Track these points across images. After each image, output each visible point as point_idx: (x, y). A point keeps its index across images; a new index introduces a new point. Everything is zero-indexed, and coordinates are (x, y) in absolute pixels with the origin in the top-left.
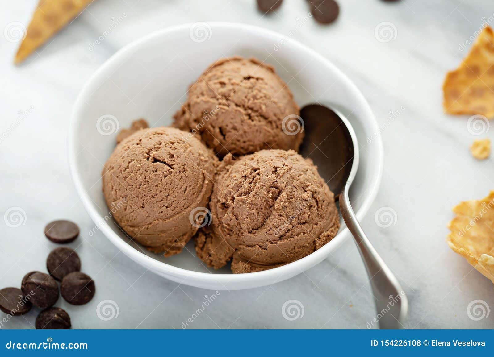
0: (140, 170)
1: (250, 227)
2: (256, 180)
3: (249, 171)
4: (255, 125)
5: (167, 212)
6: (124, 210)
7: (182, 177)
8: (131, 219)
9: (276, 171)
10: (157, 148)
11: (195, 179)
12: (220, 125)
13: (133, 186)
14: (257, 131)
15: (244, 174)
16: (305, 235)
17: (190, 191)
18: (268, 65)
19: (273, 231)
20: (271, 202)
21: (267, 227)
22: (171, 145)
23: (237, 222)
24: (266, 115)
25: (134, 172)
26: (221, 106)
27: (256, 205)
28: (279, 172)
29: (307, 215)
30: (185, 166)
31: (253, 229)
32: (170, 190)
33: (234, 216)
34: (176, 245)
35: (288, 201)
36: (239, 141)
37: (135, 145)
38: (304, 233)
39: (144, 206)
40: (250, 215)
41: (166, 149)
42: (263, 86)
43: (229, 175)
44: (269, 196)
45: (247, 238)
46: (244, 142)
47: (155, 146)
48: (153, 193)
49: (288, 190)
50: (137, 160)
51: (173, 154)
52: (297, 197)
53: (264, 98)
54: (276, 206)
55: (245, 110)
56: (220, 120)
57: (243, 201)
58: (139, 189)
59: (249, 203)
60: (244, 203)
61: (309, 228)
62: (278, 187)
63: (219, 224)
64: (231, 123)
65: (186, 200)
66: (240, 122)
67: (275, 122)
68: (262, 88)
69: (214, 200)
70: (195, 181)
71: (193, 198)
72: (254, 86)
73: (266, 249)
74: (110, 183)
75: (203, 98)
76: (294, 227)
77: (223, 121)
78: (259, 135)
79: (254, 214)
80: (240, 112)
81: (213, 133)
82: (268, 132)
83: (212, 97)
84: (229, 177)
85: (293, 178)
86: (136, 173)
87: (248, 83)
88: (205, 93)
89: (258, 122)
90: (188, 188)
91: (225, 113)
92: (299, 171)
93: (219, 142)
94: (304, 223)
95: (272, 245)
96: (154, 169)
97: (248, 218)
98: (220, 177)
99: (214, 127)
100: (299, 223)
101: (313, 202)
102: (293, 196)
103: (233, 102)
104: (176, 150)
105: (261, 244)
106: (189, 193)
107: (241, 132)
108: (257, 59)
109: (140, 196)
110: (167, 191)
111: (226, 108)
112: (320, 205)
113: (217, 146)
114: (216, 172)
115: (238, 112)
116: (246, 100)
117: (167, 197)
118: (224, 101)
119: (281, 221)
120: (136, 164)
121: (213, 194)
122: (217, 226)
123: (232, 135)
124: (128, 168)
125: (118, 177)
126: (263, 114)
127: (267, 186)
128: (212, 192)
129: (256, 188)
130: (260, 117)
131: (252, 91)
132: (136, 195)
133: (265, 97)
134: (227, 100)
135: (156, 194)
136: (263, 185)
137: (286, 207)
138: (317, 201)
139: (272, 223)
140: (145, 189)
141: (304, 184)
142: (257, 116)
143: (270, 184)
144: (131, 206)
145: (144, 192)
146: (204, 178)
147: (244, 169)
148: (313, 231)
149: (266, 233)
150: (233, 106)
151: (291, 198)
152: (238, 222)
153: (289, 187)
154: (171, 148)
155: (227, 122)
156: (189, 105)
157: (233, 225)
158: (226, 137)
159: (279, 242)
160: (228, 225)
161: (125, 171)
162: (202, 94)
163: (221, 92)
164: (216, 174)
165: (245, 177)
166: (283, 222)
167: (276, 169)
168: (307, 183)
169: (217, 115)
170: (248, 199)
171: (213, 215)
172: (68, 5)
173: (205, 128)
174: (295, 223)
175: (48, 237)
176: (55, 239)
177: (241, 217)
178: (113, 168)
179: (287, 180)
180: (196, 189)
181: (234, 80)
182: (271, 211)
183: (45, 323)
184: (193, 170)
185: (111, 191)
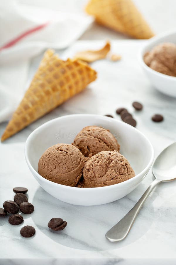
0: (54, 154)
3: (99, 155)
4: (102, 145)
5: (65, 170)
6: (47, 171)
7: (72, 157)
11: (77, 159)
12: (87, 145)
13: (51, 160)
14: (103, 148)
15: (97, 156)
17: (75, 163)
18: (107, 129)
19: (109, 176)
20: (108, 165)
21: (106, 174)
22: (67, 146)
23: (94, 174)
24: (106, 142)
25: (52, 155)
26: (88, 138)
27: (102, 166)
30: (73, 153)
31: (101, 177)
32: (66, 161)
33: (93, 172)
36: (95, 151)
37: (53, 147)
38: (122, 178)
39: (56, 168)
41: (65, 147)
43: (91, 159)
45: (98, 181)
47: (61, 147)
48: (60, 162)
49: (115, 161)
51: (68, 149)
52: (119, 164)
54: (110, 166)
55: (98, 139)
56: (88, 143)
58: (54, 161)
59: (99, 165)
60: (97, 165)
61: (124, 176)
62: (111, 159)
64: (92, 144)
65: (73, 166)
66: (96, 143)
67: (110, 146)
69: (84, 169)
71: (76, 166)
73: (106, 184)
74: (42, 163)
77: (89, 143)
78: (103, 150)
79: (101, 170)
80: (96, 140)
81: (84, 149)
85: (117, 157)
90: (74, 161)
91: (90, 140)
93: (87, 152)
94: (122, 175)
95: (109, 181)
96: (60, 153)
97: (99, 172)
99: (85, 146)
100: (119, 174)
101: (126, 168)
102: (117, 163)
105: (104, 182)
107: (96, 148)
111: (90, 138)
112: (128, 169)
113: (86, 154)
117: (65, 164)
118: (89, 136)
120: (53, 152)
121: (84, 168)
122: (86, 179)
123: (92, 149)
124: (49, 154)
125: (45, 159)
132: (53, 163)
136: (105, 159)
137: (114, 166)
138: (127, 168)
139: (109, 172)
140: (56, 161)
142: (103, 142)
143: (108, 158)
144: (50, 169)
146: (81, 160)
149: (106, 177)
150: (93, 138)
155: (90, 144)
156: (75, 142)
158: (90, 150)
159: (111, 180)
160: (91, 177)
164: (86, 162)
165: (98, 157)
166: (113, 172)
167: (110, 154)
168: (123, 160)
169: (86, 141)
170: (99, 164)
171: (84, 175)
172: (25, 120)
173: (81, 147)
174: (118, 174)
175: (15, 191)
176: (18, 191)
177: (96, 172)
178: (43, 156)
179: (115, 157)
180: (77, 163)
181: (93, 129)
182: (108, 169)
183: (13, 218)
184: (76, 155)
185: (42, 166)
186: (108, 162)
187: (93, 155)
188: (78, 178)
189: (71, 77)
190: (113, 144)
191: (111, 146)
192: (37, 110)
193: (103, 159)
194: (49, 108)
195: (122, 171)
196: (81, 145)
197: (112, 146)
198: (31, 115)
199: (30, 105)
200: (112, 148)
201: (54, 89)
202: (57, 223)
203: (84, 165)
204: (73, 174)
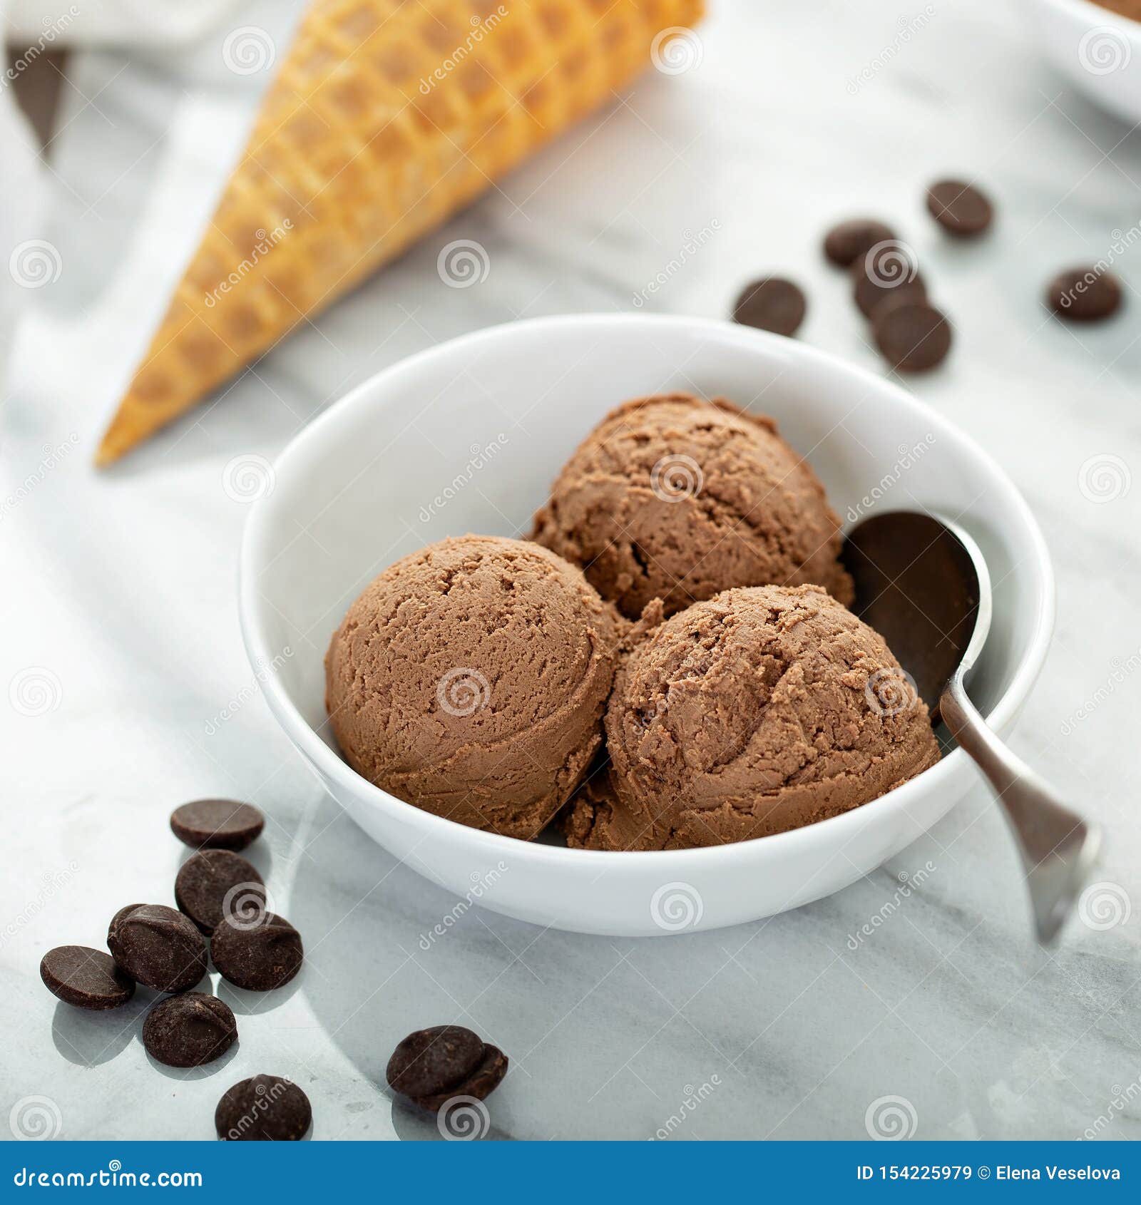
0: (425, 617)
1: (709, 757)
2: (724, 640)
3: (707, 620)
4: (723, 536)
5: (494, 723)
6: (382, 727)
7: (533, 635)
8: (399, 748)
9: (777, 619)
10: (471, 568)
11: (568, 644)
12: (633, 539)
13: (406, 657)
14: (730, 552)
15: (694, 628)
16: (852, 777)
17: (555, 674)
18: (761, 415)
19: (767, 761)
20: (762, 690)
21: (752, 753)
22: (508, 561)
23: (676, 747)
24: (753, 515)
25: (409, 622)
26: (638, 489)
27: (724, 696)
28: (782, 620)
29: (855, 726)
30: (543, 610)
31: (716, 764)
32: (502, 663)
33: (668, 731)
34: (516, 827)
35: (807, 689)
36: (681, 577)
37: (415, 567)
38: (848, 773)
39: (433, 709)
40: (709, 724)
41: (493, 569)
42: (747, 446)
43: (656, 641)
44: (757, 673)
45: (700, 788)
46: (696, 581)
47: (466, 564)
49: (806, 661)
50: (419, 595)
51: (511, 580)
52: (830, 680)
53: (747, 472)
54: (775, 697)
55: (700, 497)
56: (634, 523)
57: (690, 688)
58: (422, 664)
59: (706, 693)
60: (693, 693)
61: (862, 761)
62: (781, 652)
63: (629, 766)
64: (662, 529)
65: (544, 695)
66: (685, 528)
67: (776, 535)
68: (742, 450)
69: (616, 708)
70: (566, 650)
71: (562, 694)
72: (722, 445)
73: (750, 813)
74: (348, 665)
75: (592, 477)
76: (821, 754)
77: (641, 527)
78: (735, 566)
79: (718, 721)
80: (687, 503)
81: (615, 558)
82: (759, 557)
83: (614, 473)
84: (656, 645)
85: (819, 636)
86: (415, 626)
87: (708, 438)
88: (596, 465)
89: (732, 529)
90: (549, 664)
91: (647, 504)
92: (837, 622)
93: (630, 581)
94: (849, 749)
95: (765, 798)
96: (461, 613)
97: (704, 733)
98: (632, 656)
99: (617, 544)
100: (833, 747)
102: (819, 676)
104: (519, 573)
105: (736, 798)
106: (552, 678)
107: (688, 553)
108: (730, 402)
110: (496, 667)
111: (649, 492)
113: (627, 593)
114: (622, 646)
117: (494, 682)
118: (643, 477)
119: (787, 736)
120: (414, 604)
121: (614, 695)
122: (625, 770)
123: (664, 562)
124: (394, 614)
125: (367, 643)
126: (744, 512)
127: (753, 649)
128: (612, 689)
129: (725, 655)
130: (736, 519)
131: (718, 455)
132: (414, 680)
133: (752, 469)
136: (742, 649)
137: (801, 701)
139: (765, 740)
140: (437, 663)
141: (850, 654)
142: (731, 516)
143: (761, 645)
144: (401, 713)
145: (435, 672)
146: (591, 648)
147: (693, 618)
148: (873, 772)
149: (750, 767)
151: (814, 681)
152: (678, 748)
153: (809, 654)
154: (506, 568)
155: (652, 529)
156: (554, 506)
157: (664, 758)
158: (649, 566)
159: (783, 789)
160: (653, 759)
161: (386, 624)
162: (589, 469)
163: (639, 458)
164: (623, 651)
165: (697, 635)
166: (793, 738)
167: (776, 613)
168: (857, 652)
169: (626, 511)
170: (704, 684)
171: (614, 745)
172: (244, 320)
173: (594, 550)
174: (827, 746)
175: (181, 831)
176: (199, 834)
177: (684, 732)
178: (356, 625)
179: (804, 638)
180: (570, 670)
181: (671, 428)
182: (763, 715)
183: (168, 1024)
184: (562, 620)
185: (349, 685)
186: (761, 673)
188: (573, 765)
189: (534, 32)
190: (795, 527)
191: (785, 540)
192: (318, 253)
193: (729, 655)
195: (853, 726)
196: (593, 532)
197: (792, 538)
198: (284, 287)
200: (789, 550)
201: (428, 117)
202: (442, 1062)
203: (615, 674)
204: (545, 744)
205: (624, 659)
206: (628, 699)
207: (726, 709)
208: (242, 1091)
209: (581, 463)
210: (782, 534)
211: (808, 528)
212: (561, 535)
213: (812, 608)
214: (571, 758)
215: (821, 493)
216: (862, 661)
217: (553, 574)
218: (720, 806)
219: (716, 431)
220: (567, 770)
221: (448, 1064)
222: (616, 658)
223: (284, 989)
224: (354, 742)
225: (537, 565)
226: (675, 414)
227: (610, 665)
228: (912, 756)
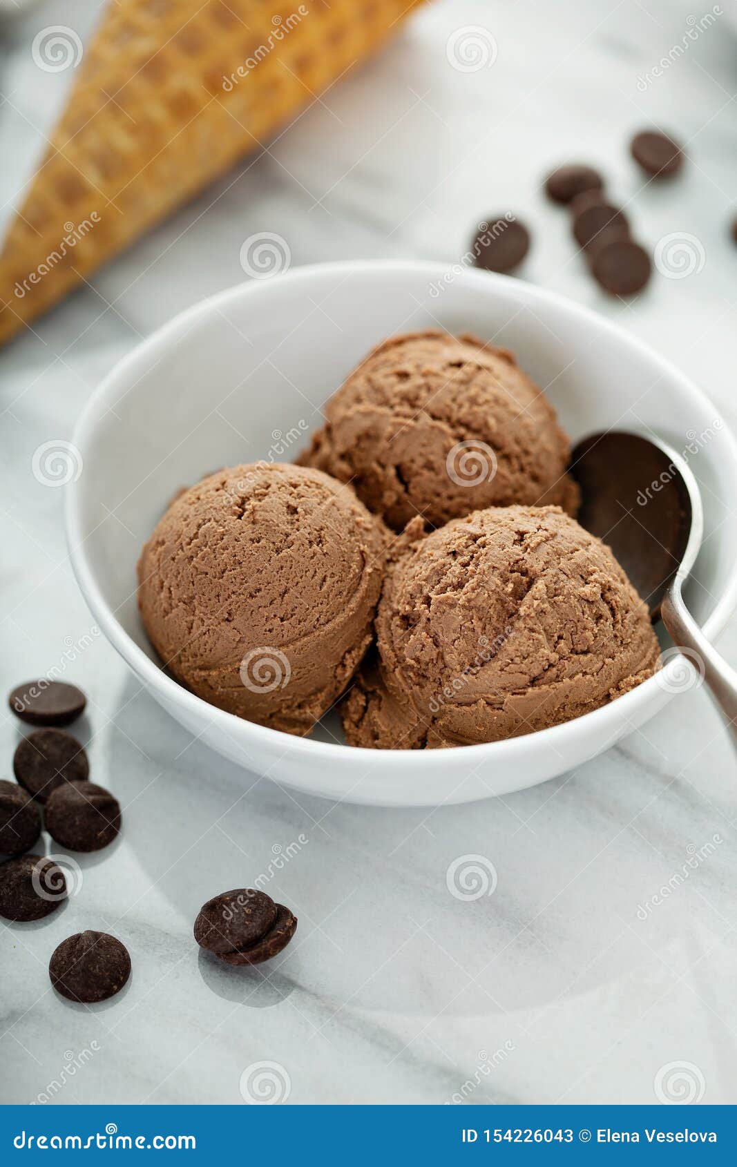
0: (223, 539)
1: (466, 661)
2: (478, 559)
3: (463, 541)
5: (282, 630)
6: (187, 632)
7: (315, 554)
8: (202, 650)
9: (522, 540)
10: (261, 495)
11: (344, 560)
12: (397, 461)
13: (207, 574)
15: (453, 547)
16: (589, 677)
17: (334, 587)
18: (502, 348)
19: (516, 665)
20: (511, 603)
21: (503, 658)
22: (293, 489)
23: (437, 650)
24: (498, 440)
25: (209, 544)
26: (400, 420)
27: (479, 609)
28: (527, 541)
29: (590, 633)
30: (323, 532)
32: (289, 579)
33: (431, 637)
34: (300, 714)
35: (549, 602)
36: (438, 495)
37: (213, 493)
38: (585, 674)
39: (230, 619)
40: (466, 633)
41: (280, 496)
42: (492, 380)
43: (419, 556)
44: (506, 589)
46: (450, 498)
47: (256, 492)
48: (251, 584)
49: (549, 578)
50: (218, 518)
51: (296, 506)
52: (569, 594)
53: (492, 404)
54: (522, 610)
55: (453, 426)
56: (398, 449)
57: (450, 601)
58: (221, 580)
59: (463, 606)
60: (452, 606)
61: (596, 663)
62: (527, 571)
63: (397, 664)
64: (421, 455)
65: (324, 605)
66: (441, 452)
67: (518, 457)
68: (489, 384)
69: (385, 613)
70: (343, 566)
71: (340, 604)
72: (471, 380)
73: (501, 709)
74: (157, 577)
75: (361, 408)
76: (562, 658)
77: (404, 452)
79: (473, 630)
80: (442, 432)
81: (381, 479)
82: (504, 477)
83: (380, 404)
84: (419, 560)
85: (559, 554)
86: (214, 547)
87: (459, 374)
88: (363, 397)
90: (328, 579)
91: (409, 433)
92: (573, 541)
93: (394, 498)
94: (585, 653)
95: (514, 697)
96: (253, 536)
97: (461, 640)
98: (398, 566)
99: (383, 466)
100: (573, 651)
101: (605, 609)
102: (559, 591)
103: (427, 410)
104: (302, 499)
105: (490, 696)
106: (331, 591)
108: (475, 336)
109: (224, 594)
110: (284, 583)
111: (410, 422)
112: (619, 617)
113: (392, 508)
114: (388, 556)
115: (436, 431)
116: (455, 406)
117: (282, 595)
118: (406, 409)
119: (533, 644)
120: (213, 528)
121: (383, 601)
122: (393, 667)
123: (423, 482)
124: (196, 537)
125: (173, 559)
126: (490, 438)
127: (503, 568)
128: (381, 596)
129: (479, 573)
131: (467, 389)
132: (213, 594)
133: (496, 401)
134: (413, 406)
135: (259, 590)
136: (494, 567)
137: (545, 613)
138: (612, 609)
139: (514, 647)
140: (233, 580)
141: (585, 569)
143: (509, 564)
144: (202, 621)
145: (231, 587)
146: (364, 563)
147: (451, 538)
148: (605, 672)
149: (502, 670)
150: (426, 419)
151: (555, 596)
152: (439, 652)
153: (551, 571)
154: (290, 495)
155: (413, 454)
156: (329, 429)
157: (427, 659)
158: (411, 486)
159: (530, 690)
160: (418, 660)
161: (189, 544)
162: (358, 400)
163: (400, 392)
164: (389, 561)
165: (454, 554)
166: (538, 646)
167: (522, 535)
168: (591, 568)
169: (390, 438)
170: (461, 597)
171: (383, 645)
173: (363, 470)
174: (566, 651)
177: (443, 638)
178: (163, 543)
179: (547, 558)
180: (346, 585)
181: (428, 367)
182: (512, 624)
183: (9, 885)
184: (339, 541)
185: (159, 593)
186: (510, 590)
187: (429, 528)
188: (349, 662)
190: (533, 449)
191: (525, 460)
193: (483, 573)
194: (189, 177)
195: (588, 634)
196: (363, 455)
197: (531, 459)
199: (92, 178)
200: (528, 469)
201: (214, 83)
202: (242, 925)
203: (383, 582)
204: (326, 647)
205: (391, 568)
206: (395, 606)
207: (480, 619)
208: (72, 947)
209: (350, 394)
210: (523, 455)
211: (544, 450)
212: (334, 457)
213: (552, 530)
214: (347, 656)
215: (552, 415)
216: (595, 576)
217: (330, 499)
218: (475, 702)
219: (465, 368)
220: (344, 666)
221: (247, 926)
222: (384, 567)
223: (106, 850)
224: (163, 641)
225: (317, 491)
226: (431, 352)
227: (379, 575)
228: (637, 655)
